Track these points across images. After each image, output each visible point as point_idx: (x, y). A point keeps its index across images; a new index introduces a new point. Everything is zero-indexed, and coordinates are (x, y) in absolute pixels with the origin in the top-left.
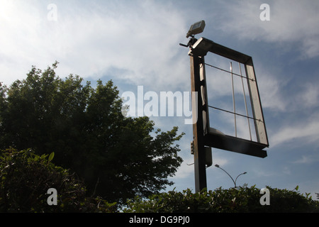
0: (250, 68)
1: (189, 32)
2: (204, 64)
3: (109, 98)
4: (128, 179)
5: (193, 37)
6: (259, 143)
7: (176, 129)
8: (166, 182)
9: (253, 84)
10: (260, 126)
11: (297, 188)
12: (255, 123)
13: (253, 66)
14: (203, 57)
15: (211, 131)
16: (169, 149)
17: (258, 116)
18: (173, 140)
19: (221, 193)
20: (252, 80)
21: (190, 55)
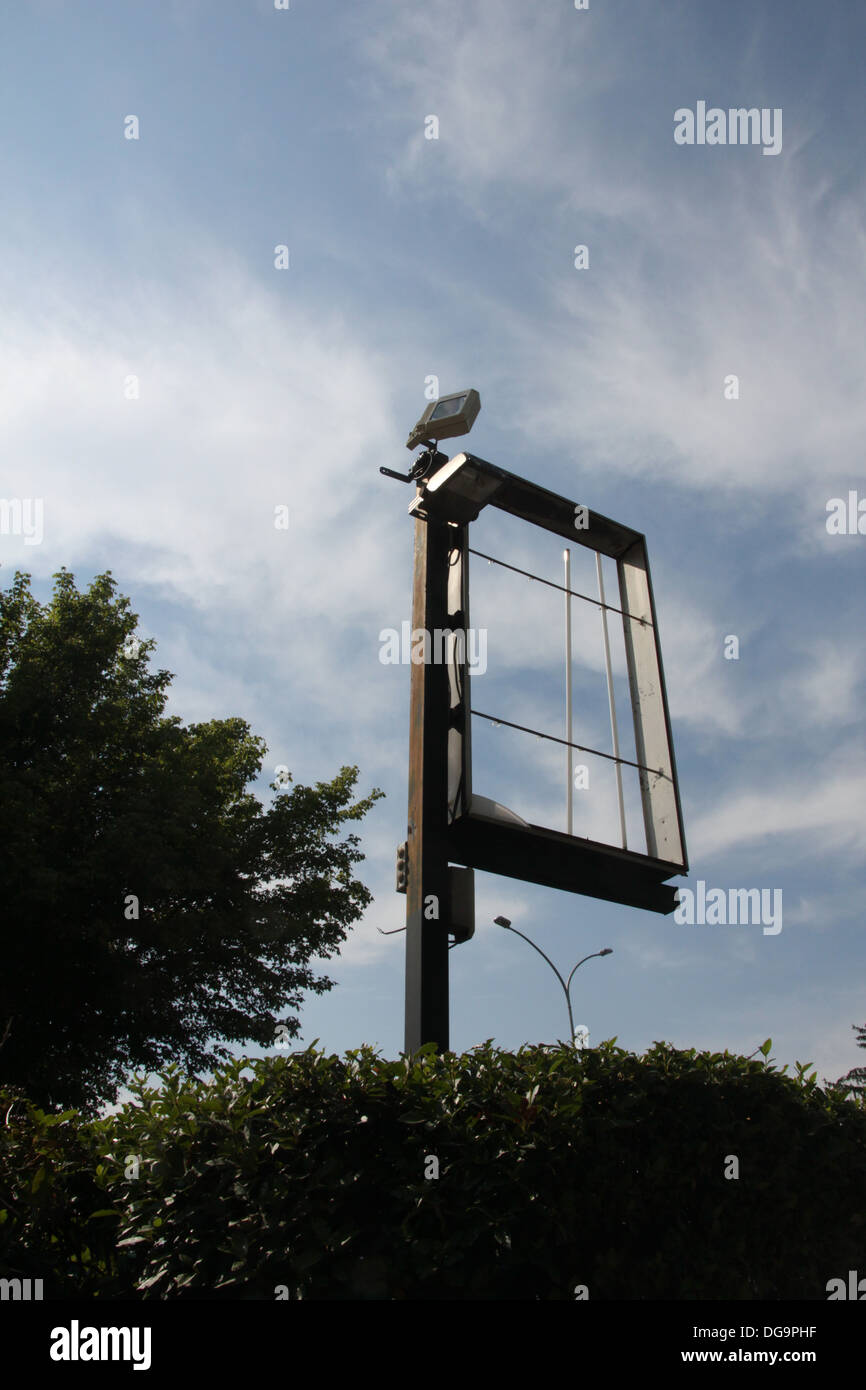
0: (635, 575)
1: (420, 427)
2: (465, 551)
3: (97, 642)
4: (153, 965)
5: (433, 447)
6: (651, 858)
7: (349, 776)
8: (303, 979)
9: (642, 637)
10: (661, 791)
11: (765, 1049)
12: (643, 782)
13: (647, 569)
14: (464, 526)
15: (475, 809)
16: (322, 850)
17: (657, 756)
18: (336, 817)
19: (488, 1064)
20: (642, 622)
21: (415, 513)
